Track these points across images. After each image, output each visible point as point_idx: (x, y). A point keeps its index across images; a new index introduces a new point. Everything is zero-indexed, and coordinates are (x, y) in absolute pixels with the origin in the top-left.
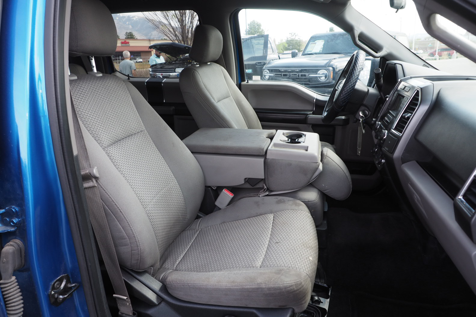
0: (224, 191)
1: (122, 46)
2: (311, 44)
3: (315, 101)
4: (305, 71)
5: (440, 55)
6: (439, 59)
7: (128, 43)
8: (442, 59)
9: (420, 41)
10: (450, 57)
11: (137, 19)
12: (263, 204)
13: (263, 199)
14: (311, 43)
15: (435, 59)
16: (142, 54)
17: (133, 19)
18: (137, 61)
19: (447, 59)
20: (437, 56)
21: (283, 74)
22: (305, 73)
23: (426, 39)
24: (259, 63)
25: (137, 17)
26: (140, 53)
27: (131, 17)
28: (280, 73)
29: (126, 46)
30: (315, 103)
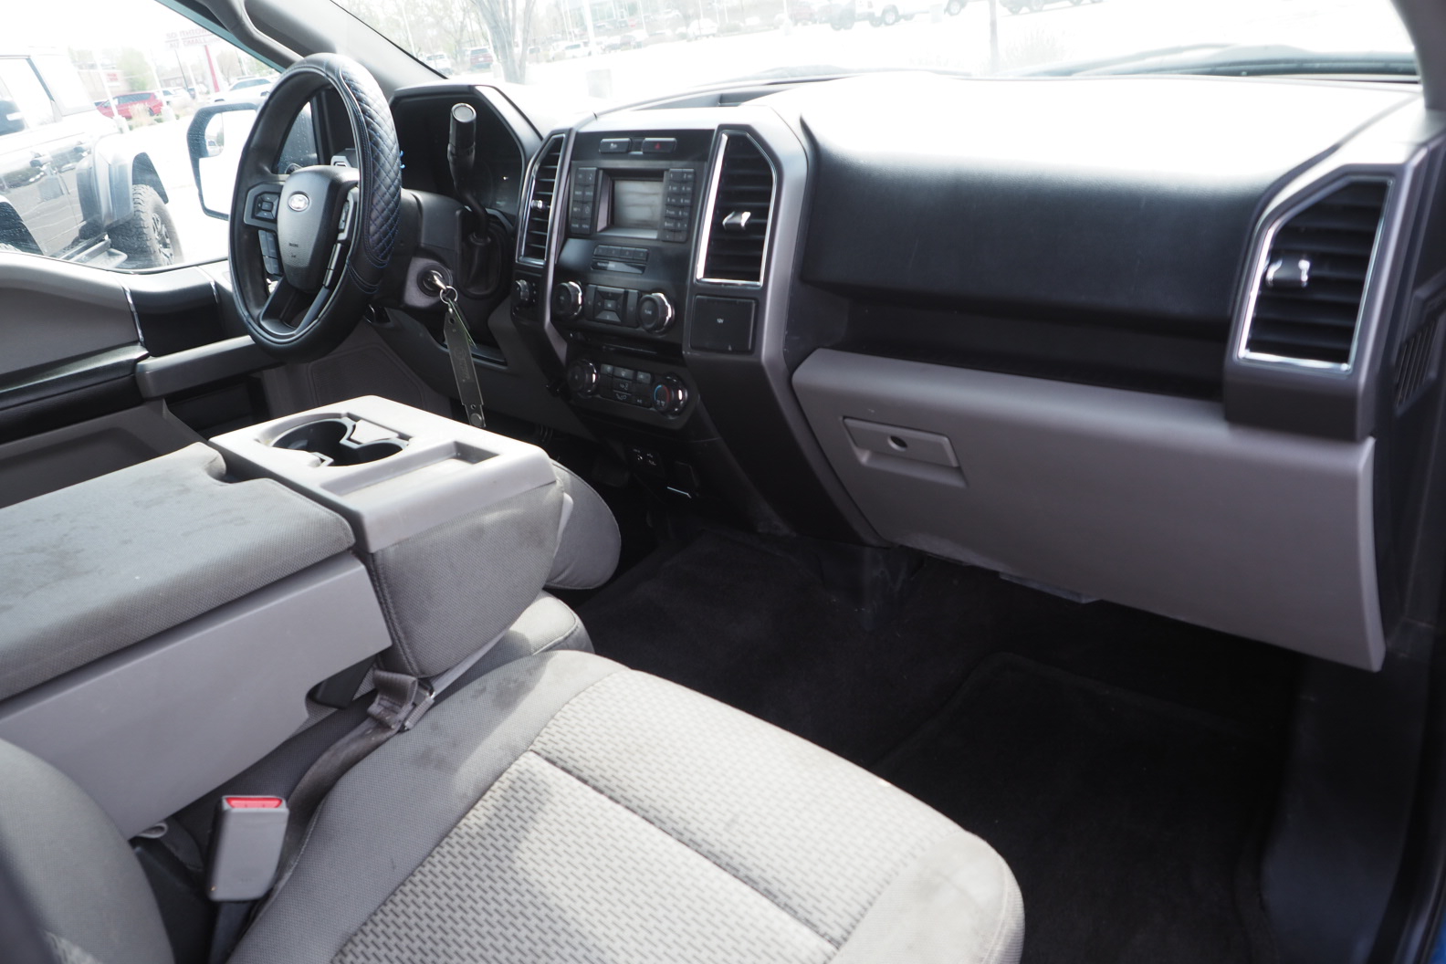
0: (236, 808)
3: (130, 301)
6: (131, 128)
12: (455, 745)
13: (435, 727)
30: (133, 309)
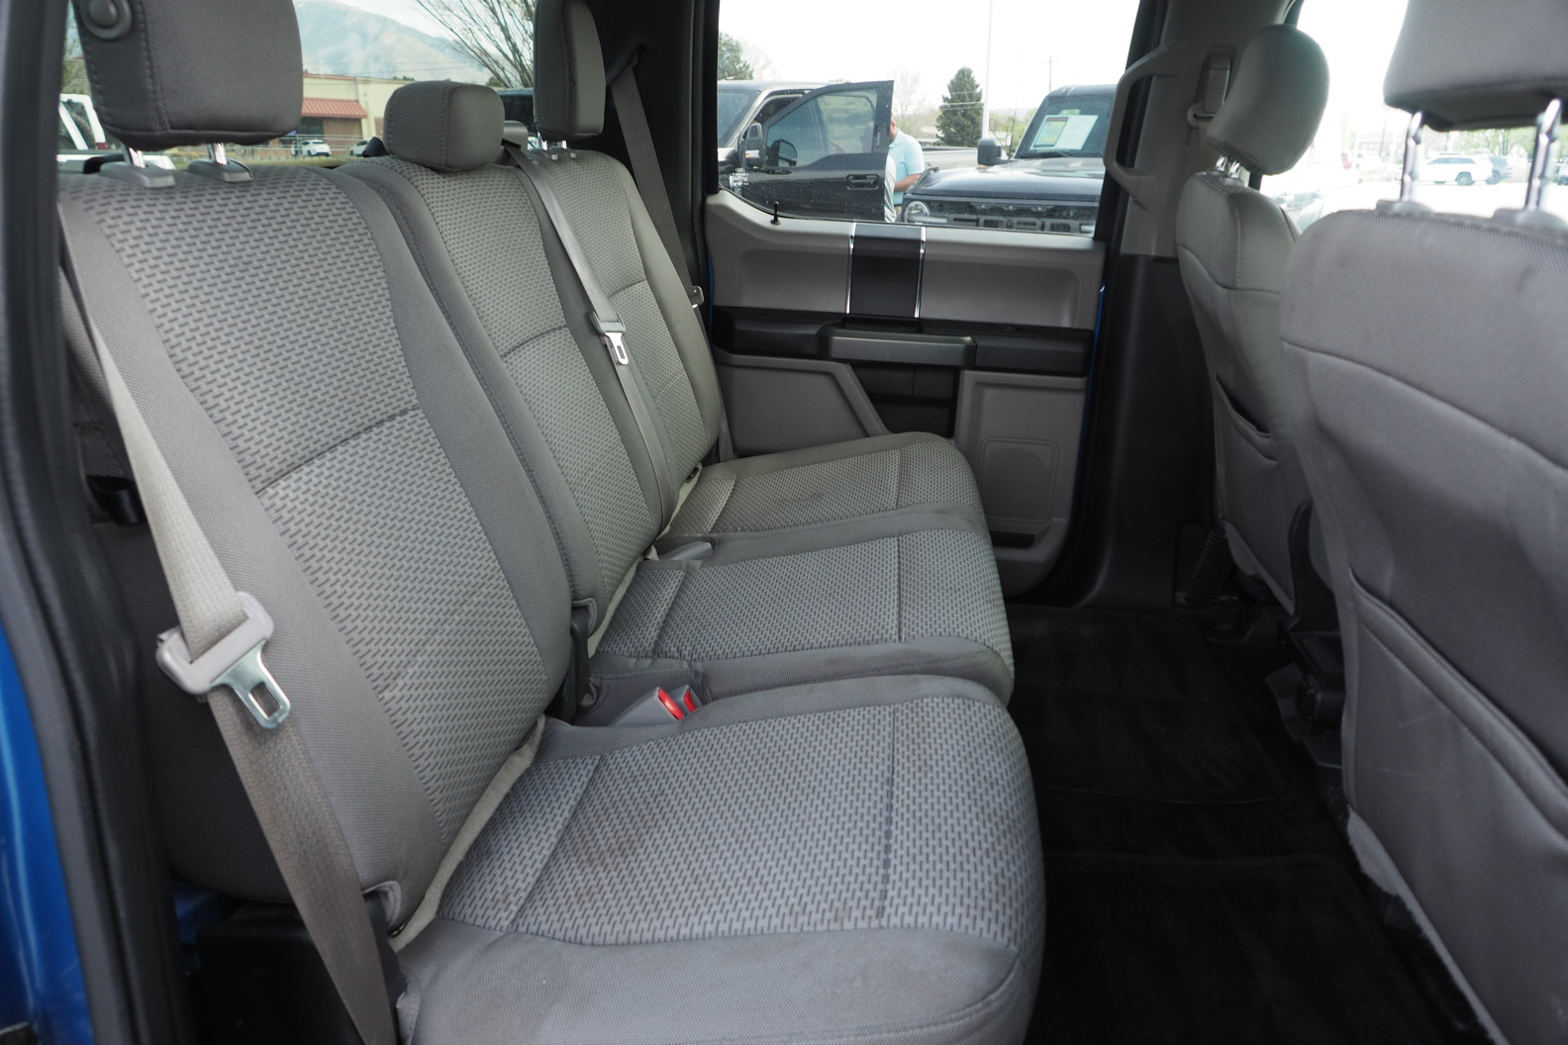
2: (1048, 120)
4: (1065, 214)
14: (1047, 117)
16: (326, 126)
18: (309, 152)
21: (983, 218)
22: (1065, 218)
24: (857, 177)
26: (321, 125)
28: (974, 217)
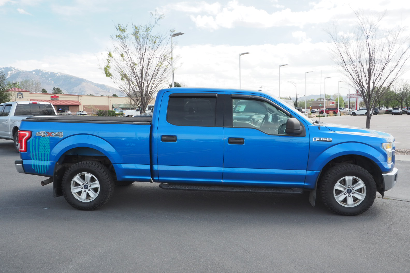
1: (51, 100)
5: (327, 113)
6: (327, 116)
7: (58, 97)
8: (329, 116)
9: (314, 101)
10: (335, 114)
11: (59, 75)
15: (324, 116)
16: (70, 108)
17: (56, 76)
19: (333, 116)
20: (325, 114)
23: (318, 100)
25: (60, 74)
26: (68, 107)
27: (54, 73)
29: (55, 100)
